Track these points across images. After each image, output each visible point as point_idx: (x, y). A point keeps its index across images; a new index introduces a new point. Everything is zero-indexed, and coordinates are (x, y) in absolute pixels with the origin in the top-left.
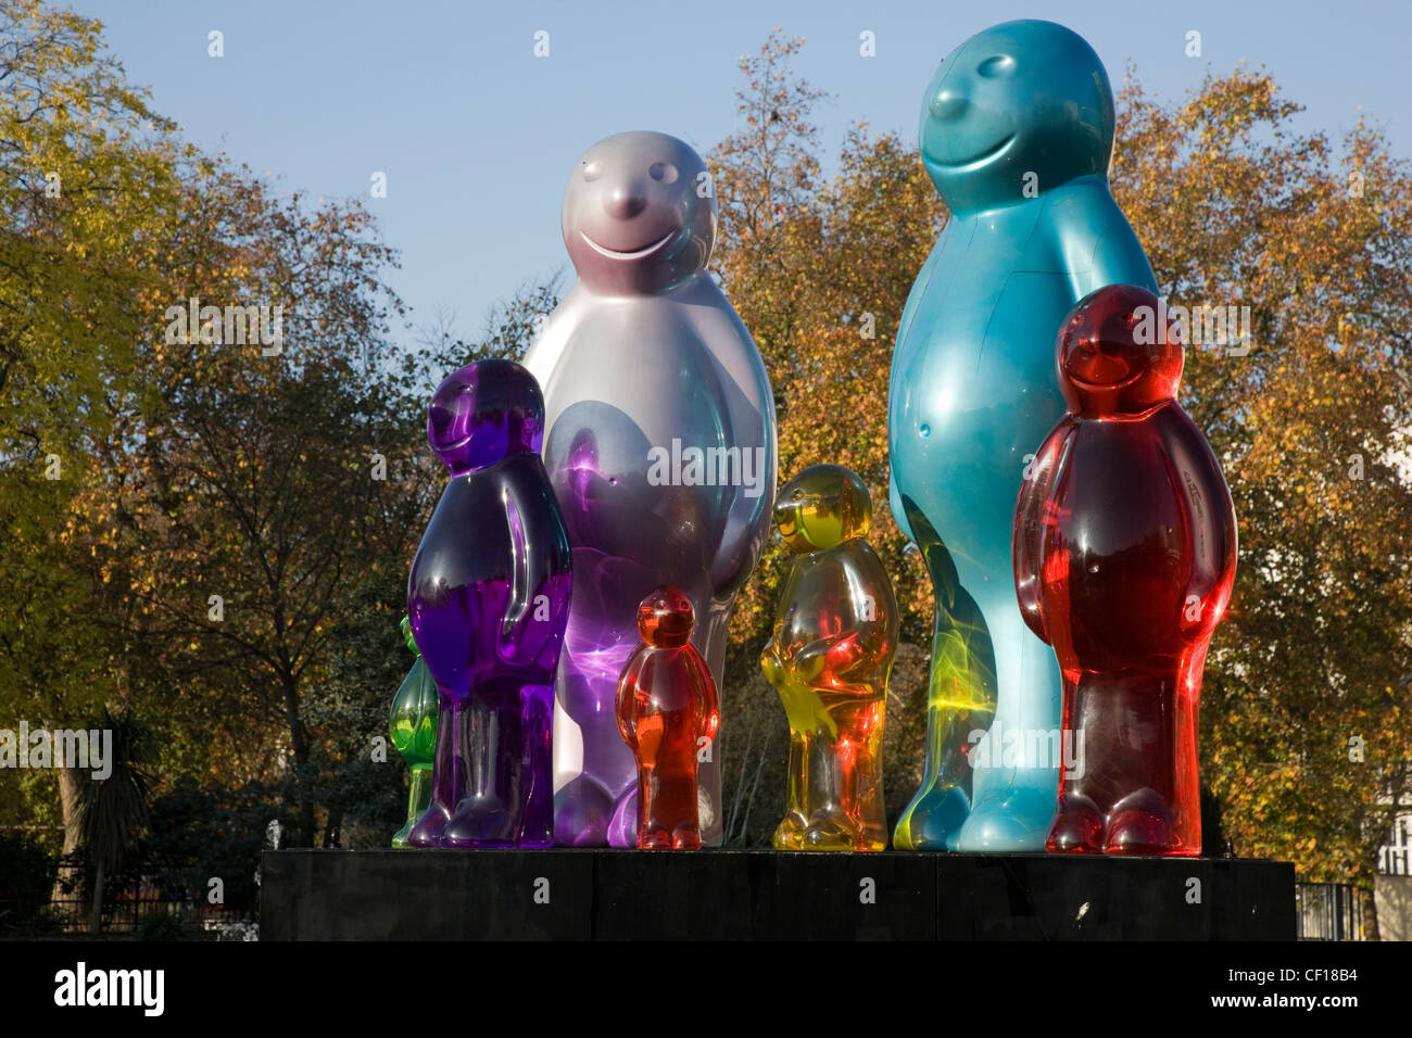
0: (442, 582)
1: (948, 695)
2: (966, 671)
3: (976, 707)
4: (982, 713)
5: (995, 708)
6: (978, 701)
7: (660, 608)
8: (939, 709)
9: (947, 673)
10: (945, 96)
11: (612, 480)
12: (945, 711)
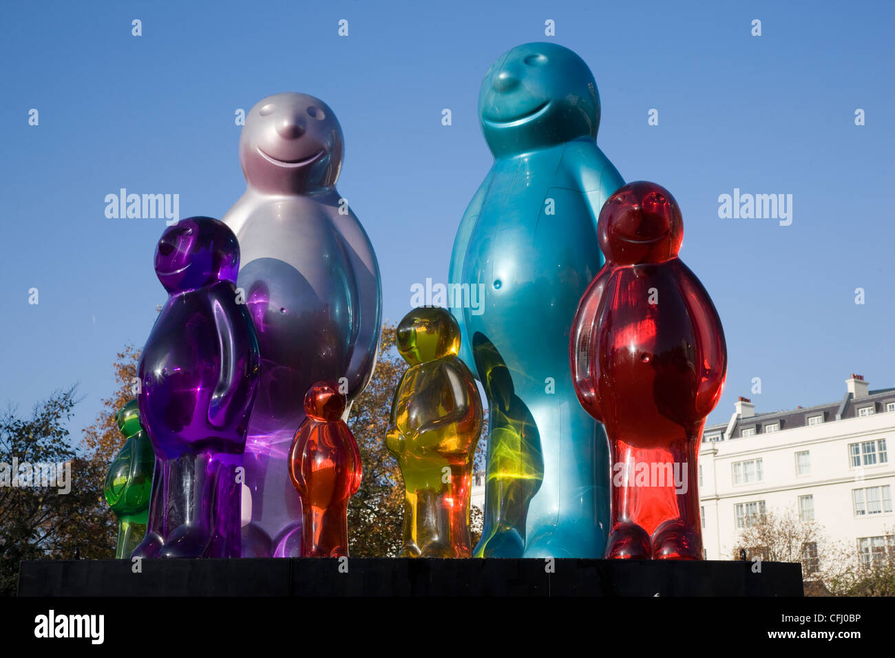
0: (164, 371)
1: (506, 469)
2: (519, 453)
3: (527, 477)
4: (531, 480)
5: (542, 477)
6: (529, 472)
7: (324, 391)
8: (498, 479)
9: (502, 454)
10: (503, 76)
11: (282, 309)
12: (503, 479)
